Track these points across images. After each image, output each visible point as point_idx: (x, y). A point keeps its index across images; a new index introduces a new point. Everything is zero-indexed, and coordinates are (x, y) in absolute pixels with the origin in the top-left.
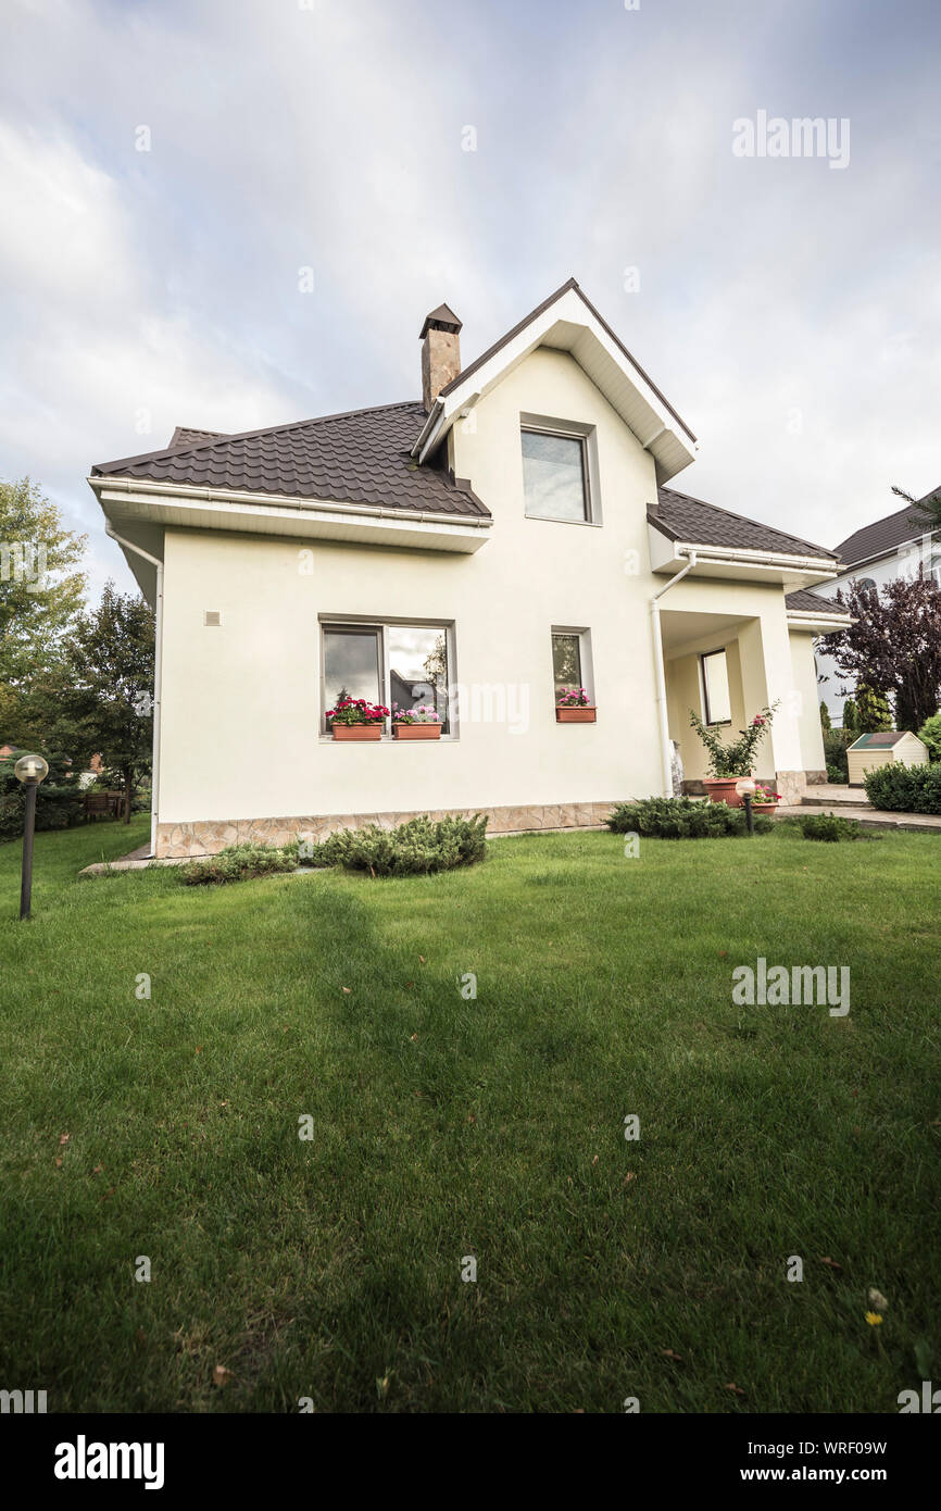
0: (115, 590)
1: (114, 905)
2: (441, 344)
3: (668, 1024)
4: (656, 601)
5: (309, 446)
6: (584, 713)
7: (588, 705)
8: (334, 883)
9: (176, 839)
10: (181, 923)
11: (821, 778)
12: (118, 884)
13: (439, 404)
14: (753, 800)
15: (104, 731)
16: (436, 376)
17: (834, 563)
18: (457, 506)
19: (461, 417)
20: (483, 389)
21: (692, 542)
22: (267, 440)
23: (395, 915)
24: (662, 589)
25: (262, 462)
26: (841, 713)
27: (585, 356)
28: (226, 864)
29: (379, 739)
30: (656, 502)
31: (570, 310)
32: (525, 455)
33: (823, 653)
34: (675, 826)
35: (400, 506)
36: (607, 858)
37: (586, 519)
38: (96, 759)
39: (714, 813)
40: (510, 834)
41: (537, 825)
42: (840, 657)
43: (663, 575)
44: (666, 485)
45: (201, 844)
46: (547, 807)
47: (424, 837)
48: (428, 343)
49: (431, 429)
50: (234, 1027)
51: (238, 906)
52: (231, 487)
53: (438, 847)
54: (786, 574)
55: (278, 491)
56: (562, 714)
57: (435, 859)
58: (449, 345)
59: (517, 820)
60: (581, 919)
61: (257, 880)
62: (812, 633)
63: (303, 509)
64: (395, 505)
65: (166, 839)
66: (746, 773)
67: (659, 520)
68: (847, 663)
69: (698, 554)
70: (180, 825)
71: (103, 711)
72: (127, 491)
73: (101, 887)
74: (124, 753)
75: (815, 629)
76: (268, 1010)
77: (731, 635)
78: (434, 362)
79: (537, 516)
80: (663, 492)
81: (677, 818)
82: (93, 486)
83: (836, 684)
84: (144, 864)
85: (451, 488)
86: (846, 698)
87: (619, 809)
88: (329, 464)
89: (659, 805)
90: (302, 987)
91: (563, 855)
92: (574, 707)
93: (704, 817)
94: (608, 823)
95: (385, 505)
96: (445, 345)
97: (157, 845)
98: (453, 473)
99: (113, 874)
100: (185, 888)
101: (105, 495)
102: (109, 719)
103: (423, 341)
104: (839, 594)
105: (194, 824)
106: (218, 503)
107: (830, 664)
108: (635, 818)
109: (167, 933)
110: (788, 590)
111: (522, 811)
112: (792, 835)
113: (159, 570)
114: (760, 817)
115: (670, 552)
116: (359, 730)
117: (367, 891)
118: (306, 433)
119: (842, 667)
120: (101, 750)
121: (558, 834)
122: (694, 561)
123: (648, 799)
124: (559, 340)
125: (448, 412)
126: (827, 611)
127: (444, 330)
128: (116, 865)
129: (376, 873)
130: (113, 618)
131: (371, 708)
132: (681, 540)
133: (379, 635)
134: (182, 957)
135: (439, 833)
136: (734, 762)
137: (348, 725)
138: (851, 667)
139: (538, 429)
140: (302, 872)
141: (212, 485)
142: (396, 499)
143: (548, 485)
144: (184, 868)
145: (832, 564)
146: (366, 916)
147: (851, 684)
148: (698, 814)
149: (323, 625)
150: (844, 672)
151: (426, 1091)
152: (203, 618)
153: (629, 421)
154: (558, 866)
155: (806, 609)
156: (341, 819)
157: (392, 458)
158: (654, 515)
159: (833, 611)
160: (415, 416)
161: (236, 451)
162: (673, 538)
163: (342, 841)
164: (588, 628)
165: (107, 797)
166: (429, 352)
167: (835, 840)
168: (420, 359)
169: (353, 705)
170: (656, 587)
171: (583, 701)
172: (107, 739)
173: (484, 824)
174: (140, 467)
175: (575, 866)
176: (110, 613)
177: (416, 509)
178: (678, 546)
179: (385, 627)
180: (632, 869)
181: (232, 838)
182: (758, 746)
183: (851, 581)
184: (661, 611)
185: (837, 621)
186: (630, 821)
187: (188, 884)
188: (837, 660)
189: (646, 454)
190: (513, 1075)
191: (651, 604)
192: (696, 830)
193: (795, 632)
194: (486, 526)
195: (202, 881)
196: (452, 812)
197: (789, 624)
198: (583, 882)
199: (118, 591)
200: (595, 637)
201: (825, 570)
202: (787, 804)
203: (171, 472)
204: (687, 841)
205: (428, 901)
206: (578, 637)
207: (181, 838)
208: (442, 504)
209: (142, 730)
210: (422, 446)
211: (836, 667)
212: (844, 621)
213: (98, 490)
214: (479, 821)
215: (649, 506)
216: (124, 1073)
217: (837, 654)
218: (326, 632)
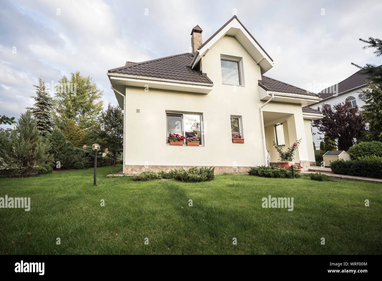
0: (111, 105)
1: (116, 184)
2: (197, 36)
3: (278, 223)
4: (261, 108)
5: (162, 65)
6: (241, 140)
7: (242, 138)
8: (172, 183)
9: (130, 169)
10: (134, 189)
11: (314, 164)
12: (116, 179)
13: (198, 52)
14: (294, 168)
15: (108, 142)
16: (196, 45)
17: (318, 98)
18: (203, 80)
19: (204, 56)
20: (210, 48)
21: (272, 91)
22: (151, 63)
23: (192, 191)
24: (263, 105)
25: (150, 69)
26: (319, 145)
27: (239, 37)
28: (144, 176)
29: (182, 145)
30: (261, 79)
31: (234, 24)
32: (222, 66)
33: (314, 126)
34: (269, 174)
35: (187, 81)
36: (250, 181)
37: (240, 85)
38: (107, 149)
39: (282, 171)
40: (220, 174)
41: (227, 172)
42: (319, 128)
43: (264, 101)
44: (264, 75)
45: (136, 171)
46: (230, 167)
47: (196, 172)
48: (193, 36)
49: (195, 59)
50: (154, 214)
51: (148, 186)
52: (143, 76)
53: (200, 175)
54: (302, 101)
55: (155, 77)
56: (234, 141)
57: (200, 178)
58: (199, 37)
59: (221, 170)
60: (245, 196)
61: (152, 181)
62: (310, 120)
63: (161, 81)
64: (186, 80)
65: (127, 169)
66: (291, 160)
67: (262, 85)
68: (321, 130)
69: (274, 95)
70: (131, 166)
71: (108, 137)
72: (116, 77)
73: (112, 180)
74: (114, 148)
75: (311, 118)
76: (162, 211)
77: (285, 119)
78: (195, 41)
79: (226, 83)
80: (263, 77)
81: (270, 172)
82: (108, 75)
83: (318, 136)
84: (122, 175)
85: (201, 76)
86: (321, 140)
87: (252, 168)
88: (168, 69)
89: (264, 168)
90: (169, 206)
91: (237, 180)
92: (237, 138)
93: (279, 172)
94: (249, 172)
95: (183, 80)
96: (198, 37)
97: (125, 170)
98: (201, 71)
99: (114, 177)
100: (133, 182)
101: (111, 78)
102: (110, 139)
103: (192, 36)
104: (319, 108)
105: (134, 166)
106: (139, 80)
107: (316, 130)
108: (257, 171)
109: (131, 191)
110: (303, 106)
111: (223, 168)
112: (307, 179)
113: (124, 98)
114: (296, 173)
115: (266, 94)
116: (177, 142)
117: (182, 185)
118: (161, 61)
119: (320, 131)
120: (108, 147)
121: (233, 174)
122: (273, 97)
123: (261, 166)
124: (231, 33)
125: (200, 54)
126: (315, 113)
127: (197, 32)
128: (115, 175)
129: (184, 181)
130: (111, 112)
131: (180, 136)
132: (269, 90)
133: (182, 116)
134: (136, 197)
135: (200, 171)
136: (287, 156)
137: (174, 141)
138: (323, 131)
139: (225, 59)
140: (163, 180)
141: (138, 75)
142: (187, 79)
143: (229, 75)
144: (132, 176)
145: (317, 98)
146: (183, 191)
147: (323, 136)
148: (276, 171)
149: (167, 113)
150: (321, 132)
151: (210, 233)
152: (136, 111)
153: (252, 56)
154: (236, 182)
155: (308, 112)
156: (172, 167)
157: (184, 68)
158: (261, 83)
159: (317, 113)
160: (190, 57)
161: (143, 66)
162: (266, 90)
163: (174, 172)
164: (241, 116)
165: (109, 160)
166: (193, 38)
167: (322, 181)
168: (191, 41)
169: (175, 136)
170: (261, 104)
171: (240, 137)
172: (109, 144)
173: (213, 169)
174: (119, 70)
175: (241, 182)
176: (110, 111)
177: (192, 81)
178: (268, 92)
179: (184, 114)
180: (258, 185)
181: (144, 170)
182: (294, 152)
183: (323, 104)
184: (263, 111)
185: (318, 116)
186: (255, 172)
187: (134, 181)
188: (318, 129)
189: (257, 65)
190: (235, 231)
191: (260, 109)
192: (276, 175)
193: (305, 119)
194: (212, 86)
195: (137, 180)
196: (204, 166)
197: (303, 117)
198: (244, 186)
199: (112, 105)
200: (243, 118)
201: (315, 100)
202: (304, 170)
203: (127, 71)
204: (273, 179)
205: (200, 189)
206: (238, 118)
207: (131, 169)
208: (199, 80)
209: (118, 142)
210: (193, 64)
211: (318, 131)
212: (321, 116)
213: (109, 76)
214: (212, 169)
215: (259, 81)
216: (128, 221)
217: (318, 127)
218: (167, 116)
